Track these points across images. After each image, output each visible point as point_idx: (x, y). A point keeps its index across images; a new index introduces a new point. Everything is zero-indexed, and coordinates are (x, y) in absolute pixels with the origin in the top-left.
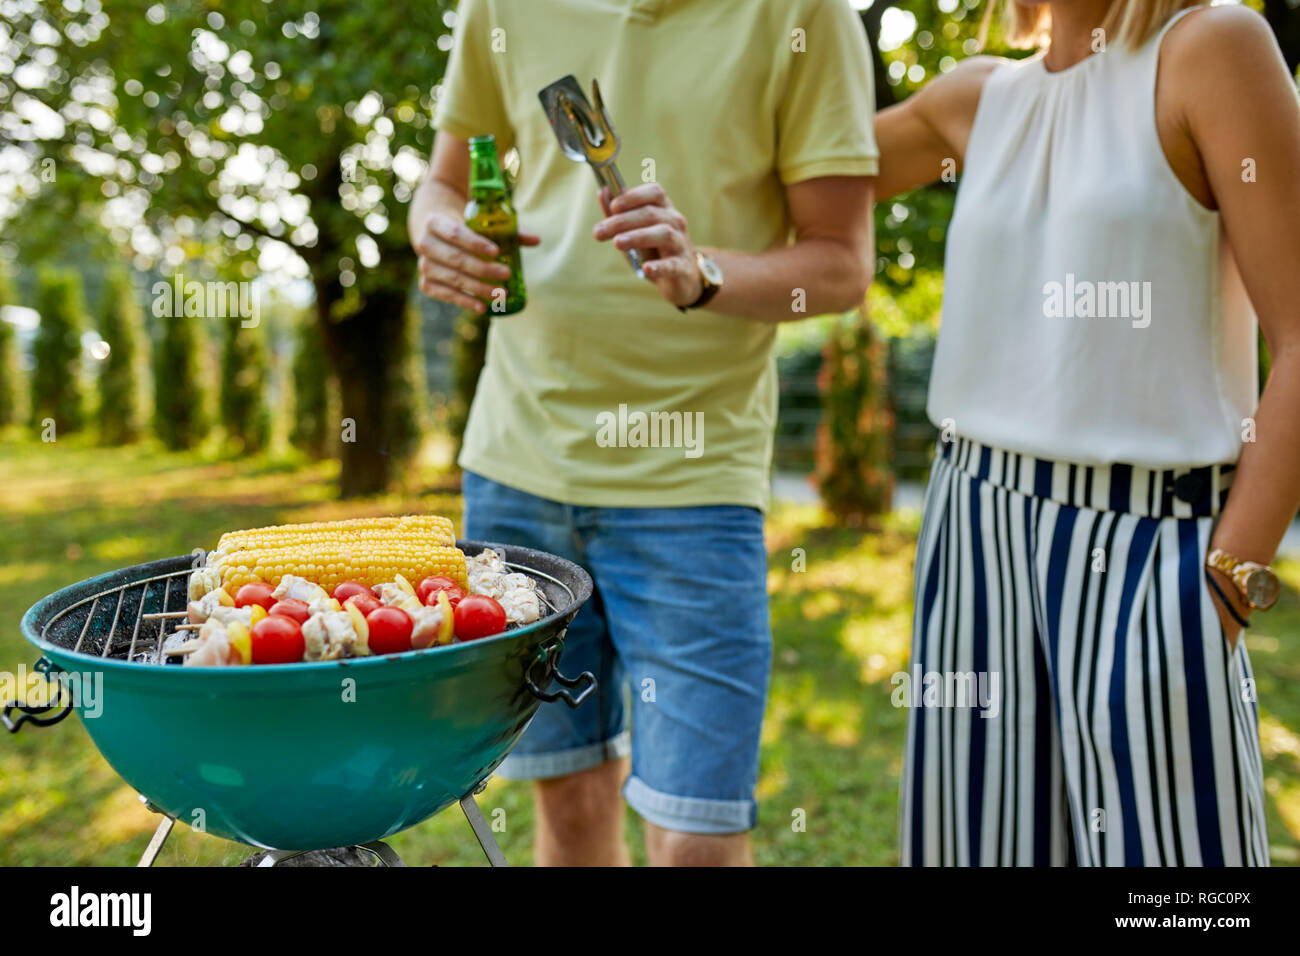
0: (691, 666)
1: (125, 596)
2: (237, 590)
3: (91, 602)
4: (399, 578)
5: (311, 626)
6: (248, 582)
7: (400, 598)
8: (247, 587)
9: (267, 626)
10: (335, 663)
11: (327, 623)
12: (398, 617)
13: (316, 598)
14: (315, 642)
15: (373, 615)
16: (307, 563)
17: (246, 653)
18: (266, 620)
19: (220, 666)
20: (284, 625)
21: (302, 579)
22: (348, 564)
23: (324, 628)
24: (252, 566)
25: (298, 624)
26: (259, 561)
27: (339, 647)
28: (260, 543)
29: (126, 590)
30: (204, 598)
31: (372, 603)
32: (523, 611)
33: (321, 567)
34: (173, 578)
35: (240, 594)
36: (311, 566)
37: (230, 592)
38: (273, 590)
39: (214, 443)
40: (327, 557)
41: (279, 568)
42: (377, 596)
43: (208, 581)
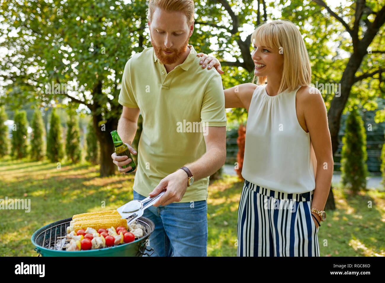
0: (188, 243)
1: (52, 230)
2: (77, 231)
3: (45, 232)
4: (112, 228)
5: (93, 241)
6: (79, 229)
7: (112, 233)
8: (79, 231)
9: (84, 241)
10: (98, 250)
11: (97, 240)
12: (111, 238)
13: (94, 233)
14: (94, 244)
15: (107, 237)
16: (92, 224)
17: (80, 247)
18: (84, 240)
19: (74, 251)
20: (87, 241)
21: (91, 228)
22: (101, 224)
23: (96, 241)
24: (80, 225)
25: (90, 240)
26: (82, 224)
27: (99, 246)
28: (82, 219)
29: (52, 228)
30: (70, 233)
31: (106, 234)
32: (139, 234)
33: (95, 225)
34: (62, 224)
35: (78, 232)
36: (93, 225)
37: (76, 232)
38: (85, 231)
39: (64, 160)
40: (96, 223)
41: (86, 226)
42: (107, 232)
43: (71, 229)
